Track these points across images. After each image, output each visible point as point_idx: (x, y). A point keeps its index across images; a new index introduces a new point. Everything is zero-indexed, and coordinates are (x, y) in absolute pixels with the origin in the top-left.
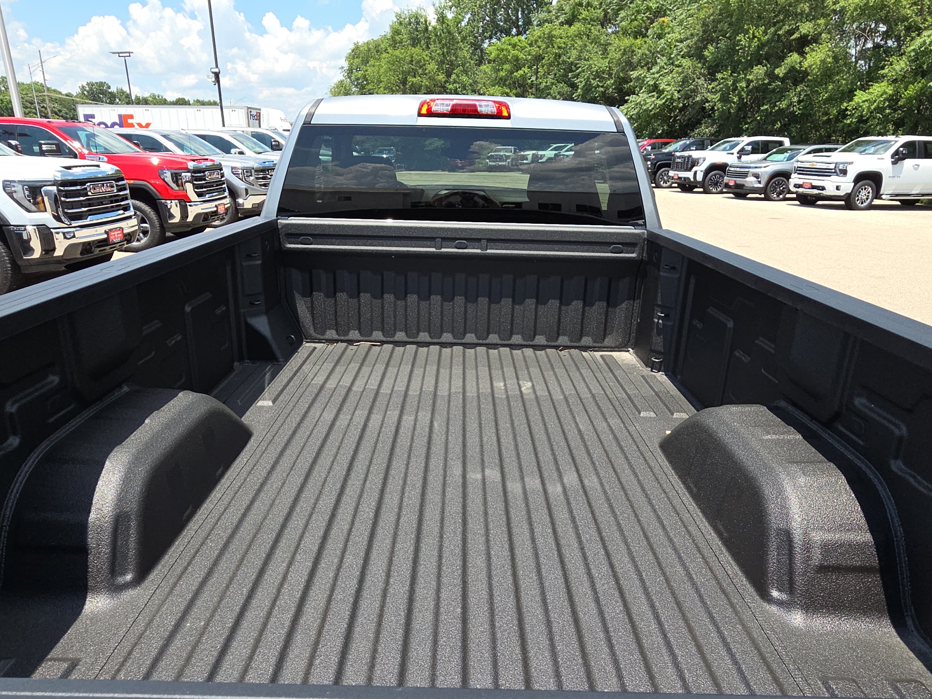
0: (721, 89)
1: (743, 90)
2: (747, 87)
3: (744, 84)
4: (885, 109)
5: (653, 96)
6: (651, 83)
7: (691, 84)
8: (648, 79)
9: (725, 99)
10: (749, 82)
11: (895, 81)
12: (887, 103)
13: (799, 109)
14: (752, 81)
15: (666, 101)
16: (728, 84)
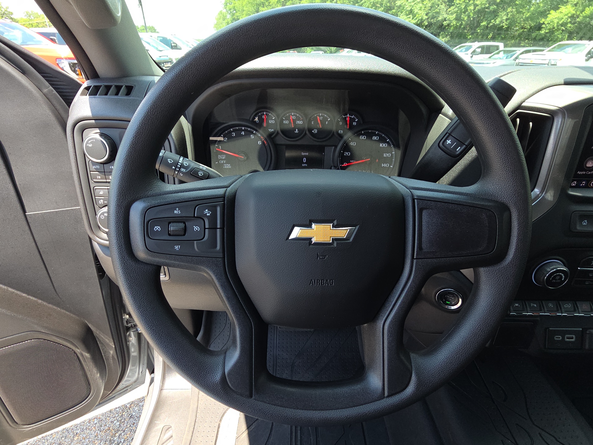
0: (456, 12)
1: (471, 12)
2: (474, 10)
3: (472, 8)
4: (567, 23)
5: (410, 17)
6: (409, 9)
7: (436, 8)
8: (407, 7)
9: (458, 19)
10: (476, 6)
11: (576, 5)
12: (569, 20)
13: (506, 25)
14: (477, 5)
15: (418, 21)
16: (461, 8)
